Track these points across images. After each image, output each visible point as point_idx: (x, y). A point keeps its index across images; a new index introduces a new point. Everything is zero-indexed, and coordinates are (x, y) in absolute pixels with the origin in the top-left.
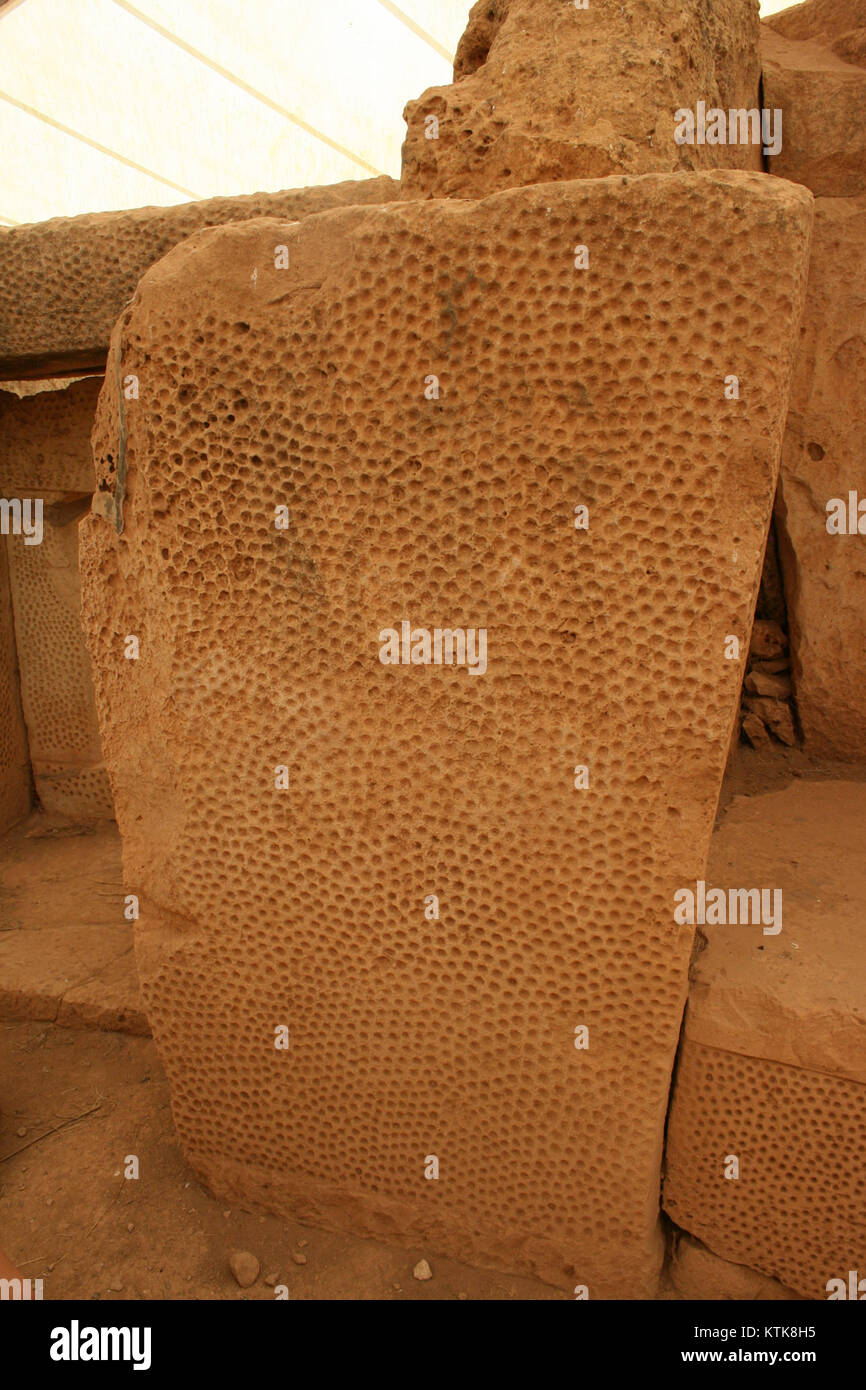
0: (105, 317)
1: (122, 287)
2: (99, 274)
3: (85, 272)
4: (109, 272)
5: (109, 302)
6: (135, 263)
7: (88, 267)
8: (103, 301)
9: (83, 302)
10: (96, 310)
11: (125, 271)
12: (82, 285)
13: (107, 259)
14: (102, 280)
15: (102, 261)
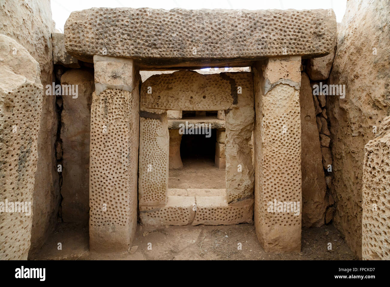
0: (228, 46)
1: (237, 36)
2: (228, 30)
3: (223, 29)
4: (233, 30)
5: (231, 41)
6: (244, 28)
7: (224, 27)
8: (228, 41)
9: (220, 40)
10: (225, 43)
11: (239, 30)
12: (221, 34)
13: (232, 25)
14: (229, 33)
15: (230, 26)
